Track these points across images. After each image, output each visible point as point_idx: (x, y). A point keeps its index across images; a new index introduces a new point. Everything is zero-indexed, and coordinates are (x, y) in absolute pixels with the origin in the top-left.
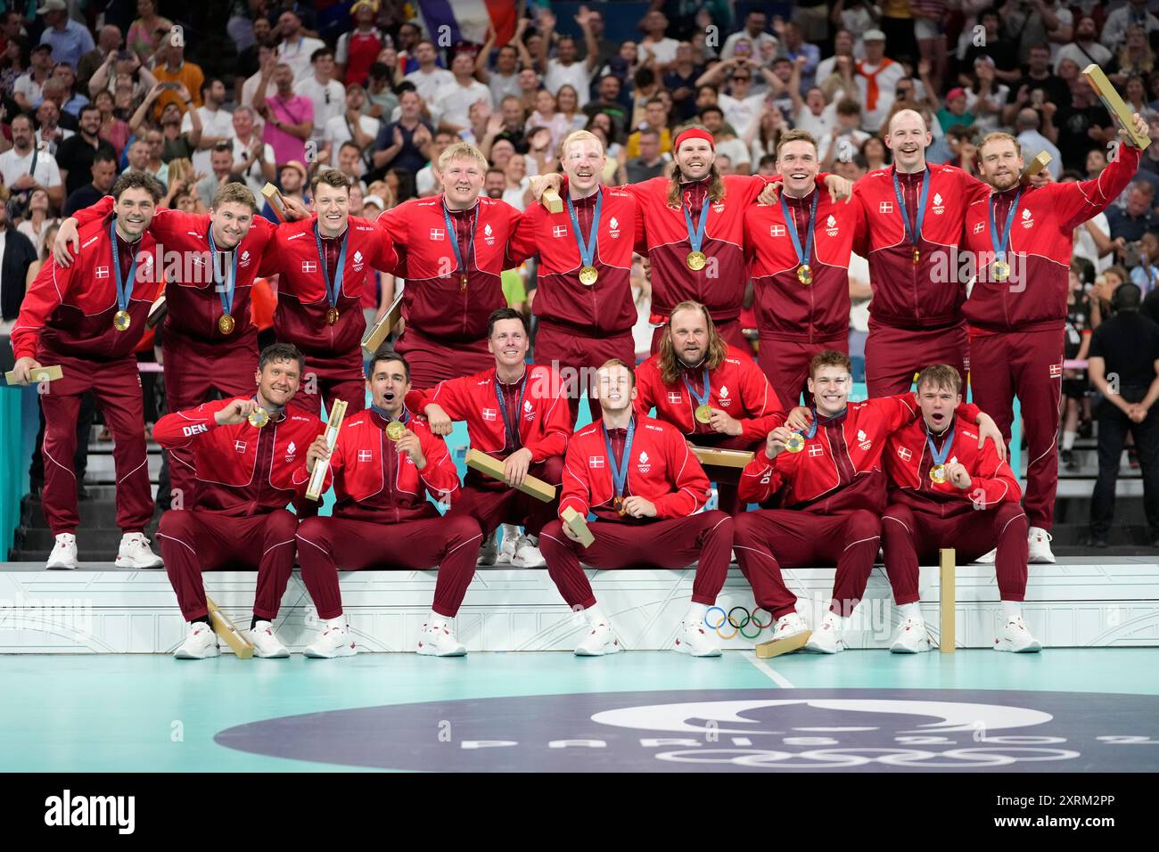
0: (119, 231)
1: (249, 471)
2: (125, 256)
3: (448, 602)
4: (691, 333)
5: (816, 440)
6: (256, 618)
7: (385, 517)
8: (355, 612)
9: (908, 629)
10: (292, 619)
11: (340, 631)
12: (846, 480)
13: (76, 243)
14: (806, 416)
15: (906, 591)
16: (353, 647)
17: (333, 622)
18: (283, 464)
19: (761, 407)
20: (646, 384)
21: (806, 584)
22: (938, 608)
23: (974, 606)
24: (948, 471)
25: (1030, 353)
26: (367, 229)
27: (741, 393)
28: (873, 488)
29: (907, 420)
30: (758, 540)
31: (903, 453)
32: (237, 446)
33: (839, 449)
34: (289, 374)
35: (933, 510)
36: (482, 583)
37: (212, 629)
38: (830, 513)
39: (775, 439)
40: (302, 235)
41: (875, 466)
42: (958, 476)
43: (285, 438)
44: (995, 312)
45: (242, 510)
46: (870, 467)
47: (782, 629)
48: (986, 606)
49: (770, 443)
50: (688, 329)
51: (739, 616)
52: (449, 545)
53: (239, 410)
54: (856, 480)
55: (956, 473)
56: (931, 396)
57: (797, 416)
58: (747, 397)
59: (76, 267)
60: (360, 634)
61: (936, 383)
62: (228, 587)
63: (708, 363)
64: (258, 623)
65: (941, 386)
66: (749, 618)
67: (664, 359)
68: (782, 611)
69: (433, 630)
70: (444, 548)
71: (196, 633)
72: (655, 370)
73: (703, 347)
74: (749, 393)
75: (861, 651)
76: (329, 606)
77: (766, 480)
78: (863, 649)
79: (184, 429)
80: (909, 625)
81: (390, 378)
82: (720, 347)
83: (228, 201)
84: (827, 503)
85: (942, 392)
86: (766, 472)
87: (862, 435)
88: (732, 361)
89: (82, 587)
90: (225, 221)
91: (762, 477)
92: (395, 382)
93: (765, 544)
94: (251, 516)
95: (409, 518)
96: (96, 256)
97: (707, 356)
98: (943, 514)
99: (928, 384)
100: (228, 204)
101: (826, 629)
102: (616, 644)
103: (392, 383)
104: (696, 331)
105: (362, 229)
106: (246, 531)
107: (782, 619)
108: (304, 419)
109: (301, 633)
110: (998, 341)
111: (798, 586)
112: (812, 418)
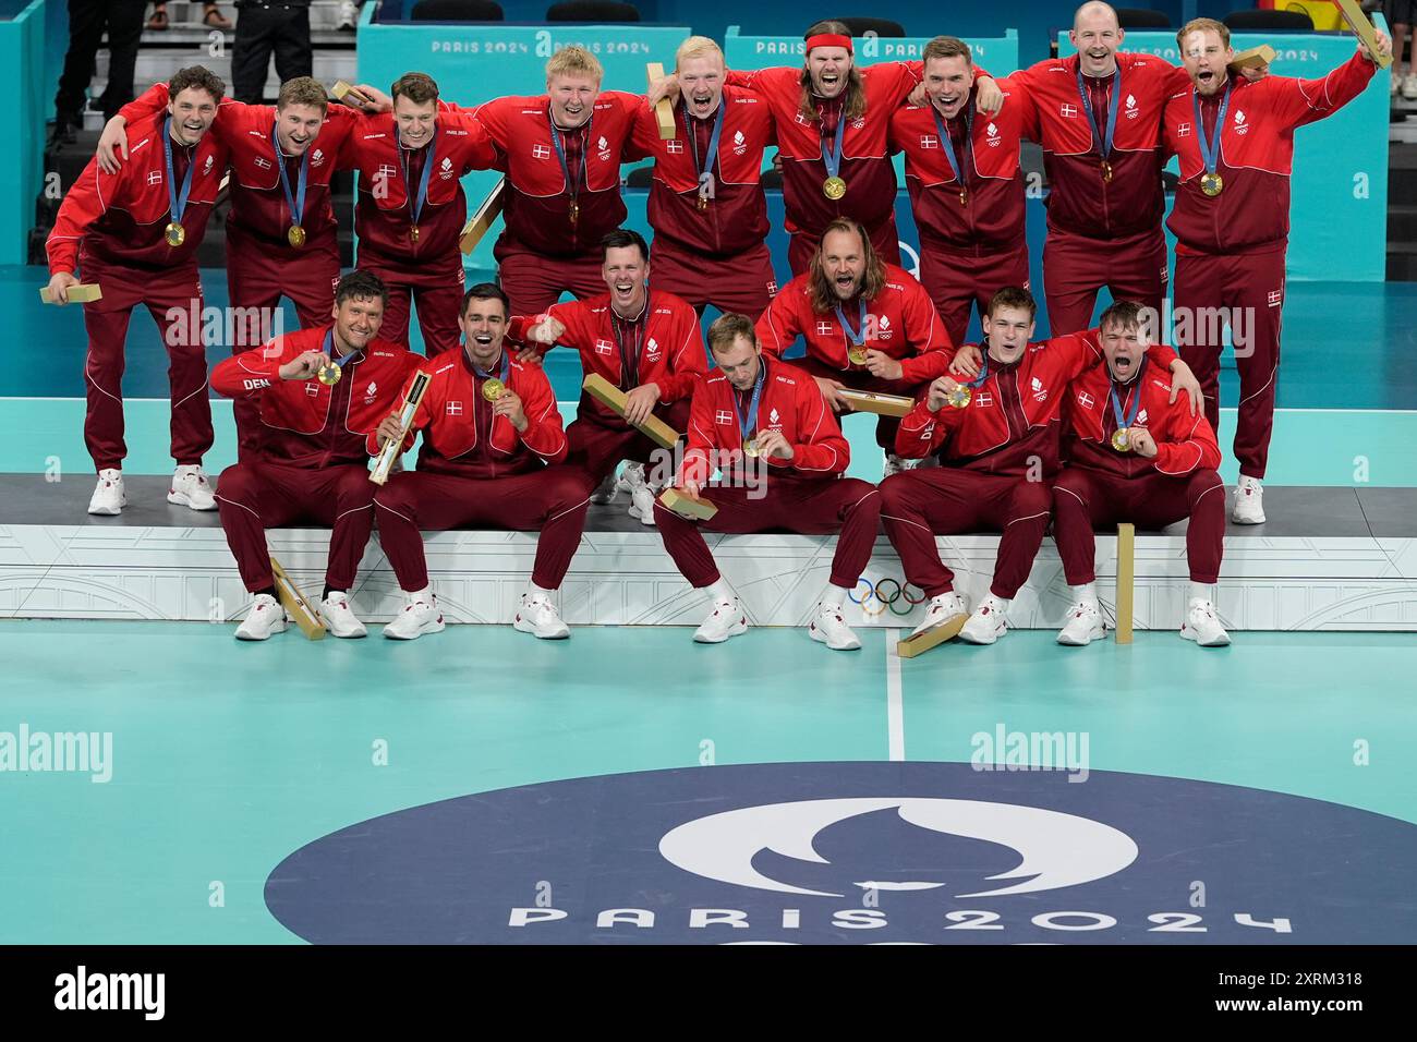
0: (174, 134)
1: (322, 416)
2: (180, 158)
3: (549, 572)
4: (843, 260)
5: (985, 388)
6: (328, 589)
7: (481, 473)
8: (444, 577)
9: (1079, 615)
10: (371, 585)
11: (424, 606)
12: (1018, 435)
13: (124, 147)
14: (975, 358)
15: (1080, 569)
16: (440, 621)
17: (417, 596)
18: (360, 406)
19: (925, 341)
20: (790, 312)
21: (967, 554)
22: (1114, 583)
23: (1162, 582)
24: (1133, 436)
25: (1246, 277)
26: (461, 133)
27: (904, 321)
28: (1047, 442)
29: (1090, 363)
30: (911, 510)
31: (1084, 399)
32: (308, 389)
33: (1011, 399)
34: (371, 314)
35: (1120, 469)
36: (593, 546)
37: (279, 601)
38: (996, 473)
39: (939, 390)
40: (381, 135)
41: (1053, 416)
42: (1142, 443)
43: (364, 378)
44: (1205, 234)
45: (314, 462)
46: (1046, 419)
47: (934, 612)
48: (1175, 583)
49: (933, 394)
50: (838, 256)
51: (888, 590)
52: (552, 512)
53: (306, 366)
54: (1028, 434)
55: (1139, 440)
56: (1116, 337)
57: (965, 359)
58: (910, 328)
59: (125, 175)
60: (448, 602)
61: (1120, 323)
62: (296, 547)
63: (864, 294)
64: (330, 594)
65: (1126, 326)
66: (899, 591)
67: (814, 284)
68: (937, 590)
69: (532, 604)
70: (545, 514)
71: (260, 608)
72: (803, 298)
73: (857, 276)
74: (912, 324)
75: (1027, 632)
76: (413, 576)
77: (927, 435)
78: (1030, 629)
79: (245, 382)
80: (1080, 610)
81: (485, 320)
82: (878, 273)
83: (294, 102)
84: (992, 462)
85: (1127, 333)
86: (927, 427)
87: (1036, 384)
88: (894, 286)
89: (129, 544)
90: (291, 126)
91: (922, 432)
92: (491, 323)
93: (917, 512)
94: (323, 469)
95: (505, 473)
96: (148, 160)
97: (863, 284)
98: (1129, 474)
99: (1111, 324)
100: (294, 106)
101: (984, 613)
102: (743, 622)
103: (488, 326)
104: (849, 258)
105: (454, 132)
106: (318, 486)
107: (935, 599)
108: (388, 355)
109: (382, 599)
110: (1207, 264)
111: (958, 556)
112: (982, 361)
